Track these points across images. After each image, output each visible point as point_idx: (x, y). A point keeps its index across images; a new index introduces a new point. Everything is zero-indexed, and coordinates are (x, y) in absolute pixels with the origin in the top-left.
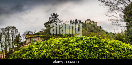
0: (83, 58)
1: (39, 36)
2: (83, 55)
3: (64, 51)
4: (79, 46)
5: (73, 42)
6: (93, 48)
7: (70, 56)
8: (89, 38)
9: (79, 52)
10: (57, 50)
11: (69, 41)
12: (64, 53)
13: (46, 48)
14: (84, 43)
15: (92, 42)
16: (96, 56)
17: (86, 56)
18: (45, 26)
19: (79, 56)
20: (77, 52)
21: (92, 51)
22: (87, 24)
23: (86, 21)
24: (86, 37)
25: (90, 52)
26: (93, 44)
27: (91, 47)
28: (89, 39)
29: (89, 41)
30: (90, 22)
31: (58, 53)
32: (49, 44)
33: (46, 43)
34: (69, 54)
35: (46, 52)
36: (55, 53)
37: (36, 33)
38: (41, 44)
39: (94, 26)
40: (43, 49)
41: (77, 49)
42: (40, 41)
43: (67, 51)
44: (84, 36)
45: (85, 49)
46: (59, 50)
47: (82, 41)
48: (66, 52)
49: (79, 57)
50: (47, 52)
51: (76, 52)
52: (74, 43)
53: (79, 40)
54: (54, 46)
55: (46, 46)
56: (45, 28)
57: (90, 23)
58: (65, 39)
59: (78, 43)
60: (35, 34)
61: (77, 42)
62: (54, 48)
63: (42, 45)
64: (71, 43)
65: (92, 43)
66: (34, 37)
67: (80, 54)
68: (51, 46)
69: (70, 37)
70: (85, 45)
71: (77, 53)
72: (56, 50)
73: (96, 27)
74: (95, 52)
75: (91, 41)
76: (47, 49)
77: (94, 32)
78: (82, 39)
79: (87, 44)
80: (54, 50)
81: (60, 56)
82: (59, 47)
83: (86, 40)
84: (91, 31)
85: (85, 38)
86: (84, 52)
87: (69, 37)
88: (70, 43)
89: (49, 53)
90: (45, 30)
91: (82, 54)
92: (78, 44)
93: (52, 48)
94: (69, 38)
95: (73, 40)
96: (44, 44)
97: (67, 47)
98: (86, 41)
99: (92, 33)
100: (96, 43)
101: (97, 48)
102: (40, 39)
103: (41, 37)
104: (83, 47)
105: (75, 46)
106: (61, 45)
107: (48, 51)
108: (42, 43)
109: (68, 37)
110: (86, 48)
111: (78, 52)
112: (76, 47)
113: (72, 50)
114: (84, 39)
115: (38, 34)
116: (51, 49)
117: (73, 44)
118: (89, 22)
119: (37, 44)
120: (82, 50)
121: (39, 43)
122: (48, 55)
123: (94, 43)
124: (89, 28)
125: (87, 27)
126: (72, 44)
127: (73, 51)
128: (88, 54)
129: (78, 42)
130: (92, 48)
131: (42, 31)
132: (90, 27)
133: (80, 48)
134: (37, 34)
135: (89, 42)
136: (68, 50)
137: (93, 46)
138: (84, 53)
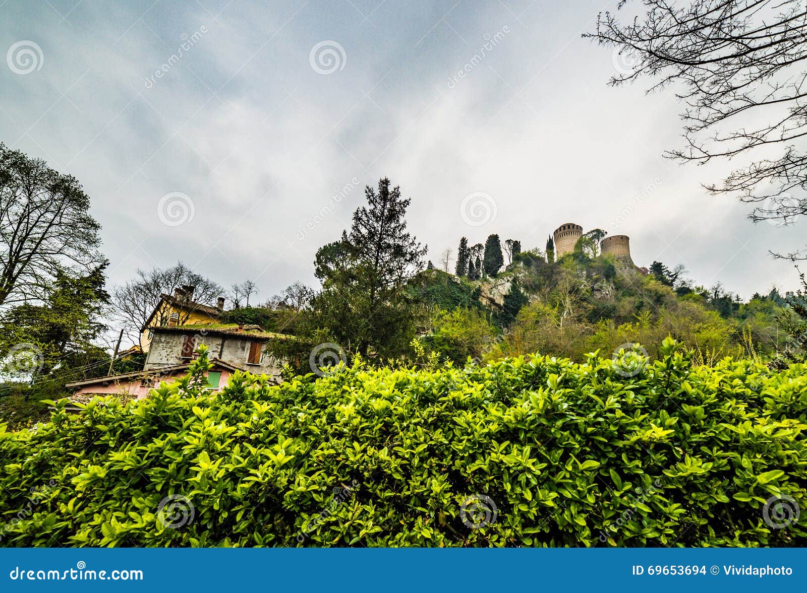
0: (553, 525)
1: (265, 334)
2: (550, 503)
3: (416, 461)
4: (517, 431)
5: (475, 405)
6: (631, 451)
7: (453, 502)
8: (585, 369)
9: (522, 478)
10: (371, 451)
11: (453, 394)
12: (415, 482)
13: (294, 434)
14: (551, 413)
15: (612, 400)
16: (656, 514)
17: (573, 509)
18: (319, 274)
19: (524, 508)
20: (506, 477)
21: (619, 471)
22: (561, 261)
23: (550, 246)
24: (566, 363)
25: (603, 482)
26: (619, 413)
27: (611, 438)
28: (586, 381)
29: (589, 391)
30: (580, 245)
31: (378, 475)
32: (324, 407)
33: (304, 399)
34: (447, 486)
35: (286, 466)
36: (356, 474)
37: (249, 308)
38: (264, 397)
39: (609, 273)
40: (274, 442)
41: (507, 452)
42: (264, 377)
43: (434, 461)
44: (554, 360)
45: (564, 458)
46: (383, 454)
47: (538, 397)
48: (430, 474)
49: (523, 515)
50: (298, 462)
51: (499, 477)
52: (486, 412)
53: (518, 390)
54: (355, 422)
55: (302, 417)
56: (317, 286)
57: (579, 256)
58: (427, 378)
59: (511, 411)
60: (240, 316)
61: (504, 398)
62: (354, 438)
63: (265, 407)
64: (465, 408)
65: (612, 411)
66: (224, 337)
67: (528, 496)
68: (332, 419)
69: (460, 363)
70: (564, 428)
71: (508, 487)
72: (365, 451)
73: (624, 274)
74: (648, 479)
75: (604, 394)
76: (305, 438)
77: (620, 320)
78: (536, 379)
79: (580, 420)
80: (353, 455)
81: (389, 499)
82: (387, 431)
83: (565, 383)
84: (598, 315)
85: (557, 369)
86: (558, 479)
87: (449, 364)
88: (458, 405)
89: (310, 474)
90: (313, 302)
91: (540, 494)
92: (509, 416)
93: (339, 435)
94: (455, 374)
95: (476, 390)
96: (288, 403)
97: (438, 436)
98: (569, 398)
99: (605, 329)
100: (651, 407)
101: (659, 446)
102: (265, 360)
103: (279, 350)
104: (552, 444)
105: (494, 427)
106: (402, 418)
107: (308, 455)
108: (273, 391)
109: (441, 361)
110: (568, 450)
111: (514, 480)
112: (500, 442)
113: (473, 458)
114: (552, 379)
115: (261, 318)
116: (334, 441)
117: (480, 413)
118: (571, 250)
119: (236, 394)
120: (541, 459)
121: (248, 390)
122: (302, 483)
123: (628, 410)
124: (574, 290)
125: (564, 285)
126: (469, 416)
127: (479, 464)
128: (591, 500)
129: (508, 404)
130: (619, 451)
131: (289, 302)
132: (584, 285)
133: (527, 449)
134: (256, 321)
135: (589, 399)
136: (442, 456)
137: (623, 431)
138: (560, 485)
